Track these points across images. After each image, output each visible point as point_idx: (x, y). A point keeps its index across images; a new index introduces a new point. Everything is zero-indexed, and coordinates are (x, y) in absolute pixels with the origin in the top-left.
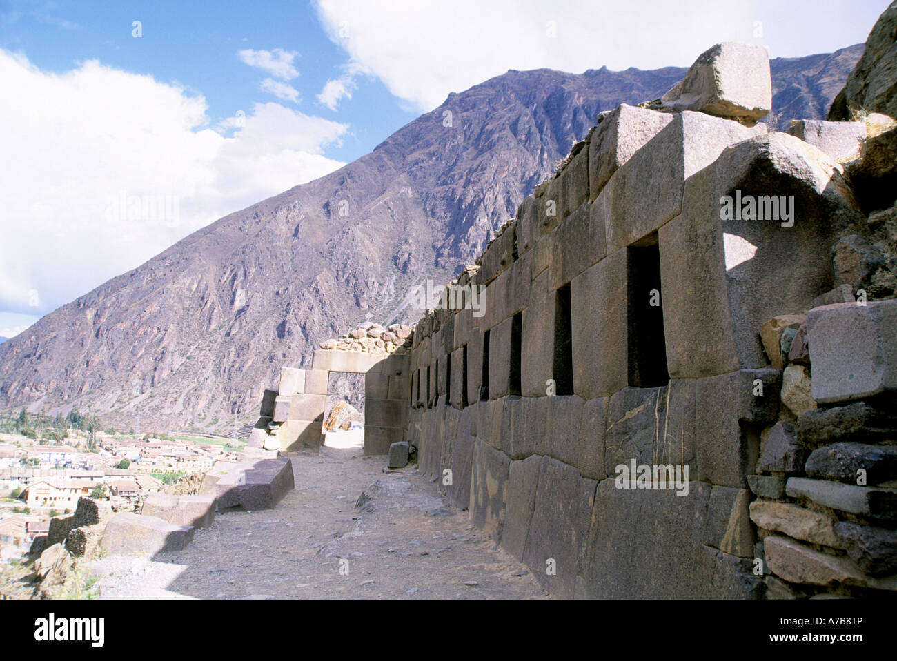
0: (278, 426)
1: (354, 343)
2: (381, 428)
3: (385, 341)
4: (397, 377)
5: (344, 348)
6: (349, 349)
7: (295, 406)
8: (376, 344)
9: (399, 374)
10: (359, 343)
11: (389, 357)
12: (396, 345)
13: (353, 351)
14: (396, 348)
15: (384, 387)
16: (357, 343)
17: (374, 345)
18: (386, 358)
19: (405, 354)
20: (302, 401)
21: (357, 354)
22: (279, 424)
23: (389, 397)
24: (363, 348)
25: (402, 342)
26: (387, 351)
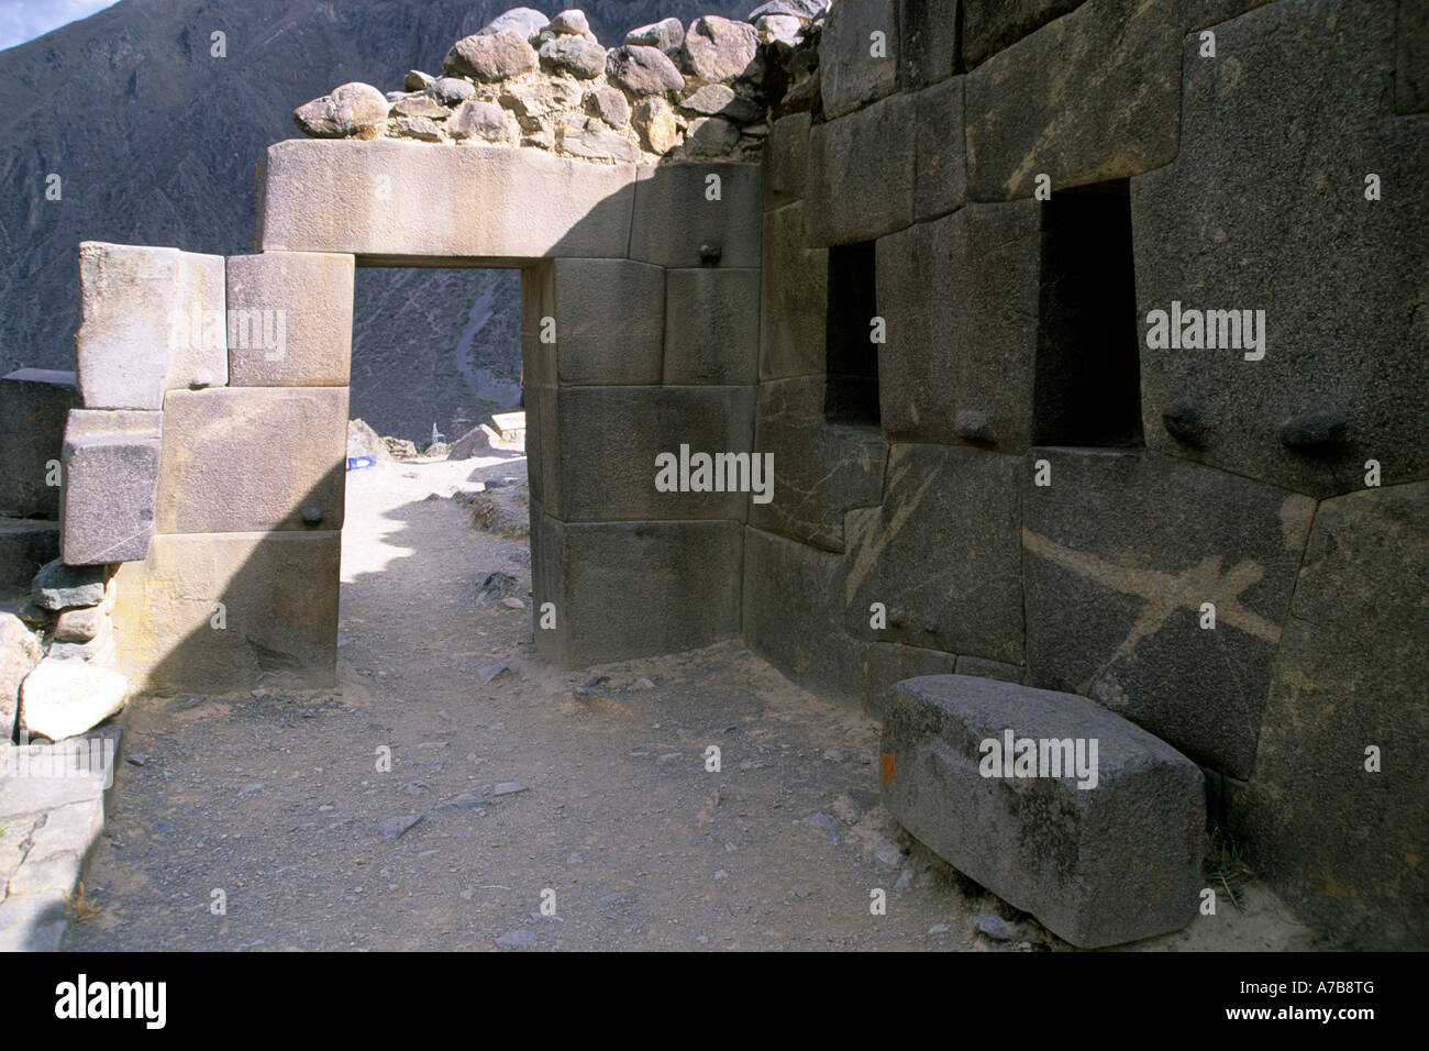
0: (92, 590)
1: (482, 105)
2: (640, 533)
3: (634, 95)
4: (703, 274)
5: (429, 127)
6: (457, 136)
7: (184, 456)
8: (592, 105)
9: (711, 260)
10: (509, 102)
11: (659, 170)
12: (690, 113)
13: (476, 142)
14: (692, 127)
15: (646, 329)
16: (495, 105)
17: (580, 116)
18: (650, 175)
19: (735, 158)
20: (219, 428)
21: (503, 157)
22: (100, 572)
23: (668, 376)
24: (530, 126)
25: (718, 98)
26: (646, 145)
